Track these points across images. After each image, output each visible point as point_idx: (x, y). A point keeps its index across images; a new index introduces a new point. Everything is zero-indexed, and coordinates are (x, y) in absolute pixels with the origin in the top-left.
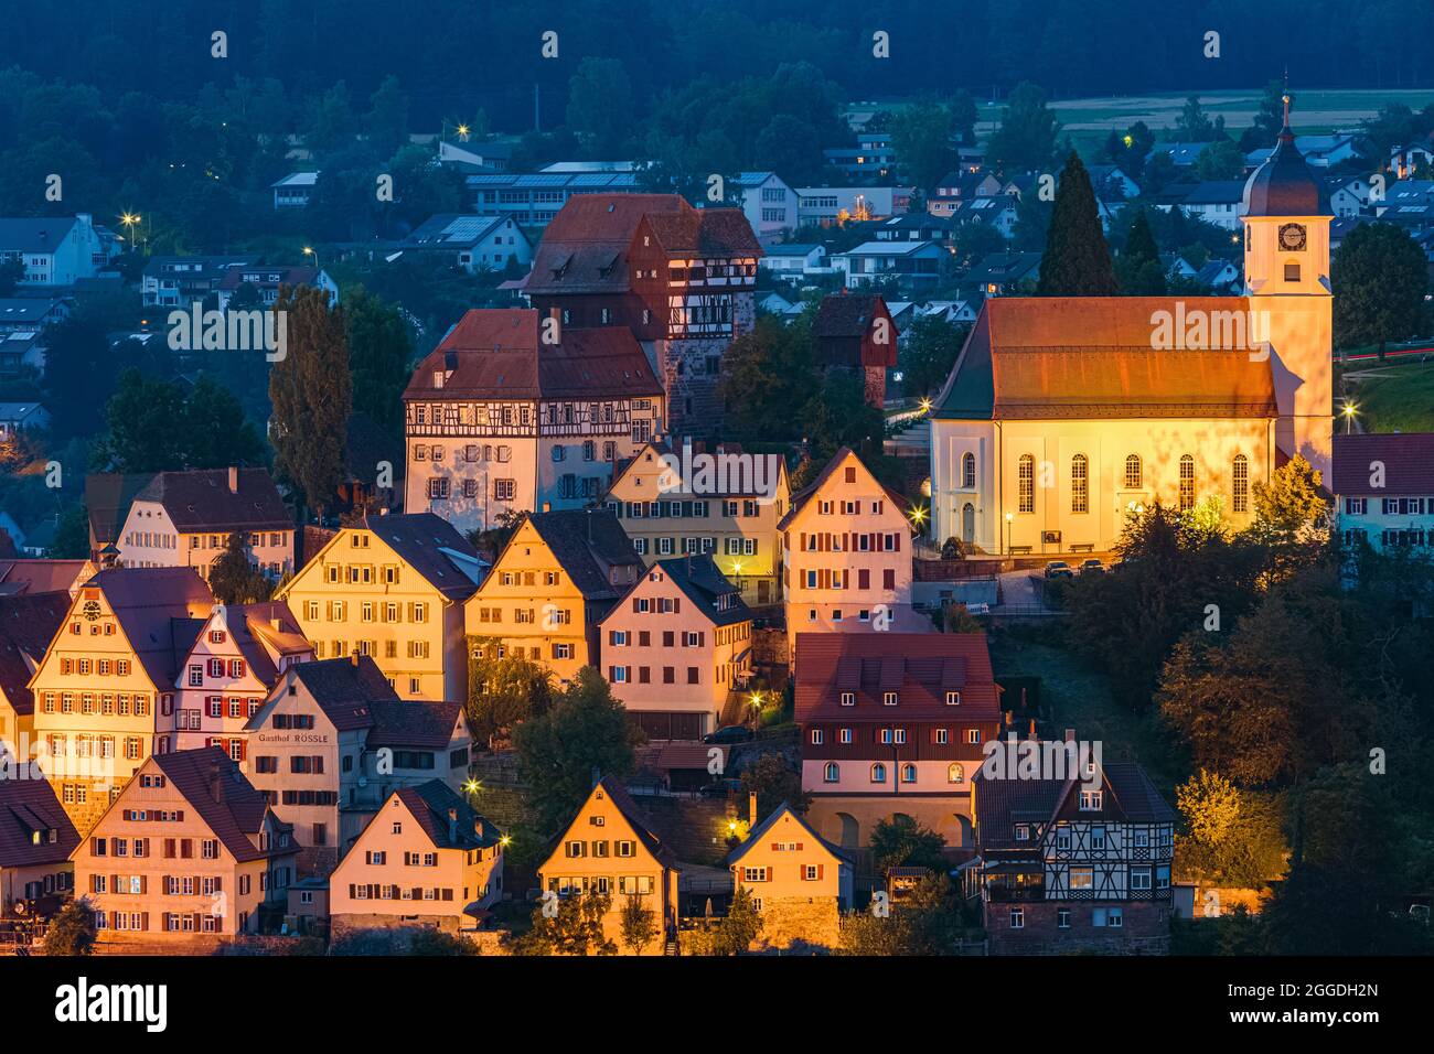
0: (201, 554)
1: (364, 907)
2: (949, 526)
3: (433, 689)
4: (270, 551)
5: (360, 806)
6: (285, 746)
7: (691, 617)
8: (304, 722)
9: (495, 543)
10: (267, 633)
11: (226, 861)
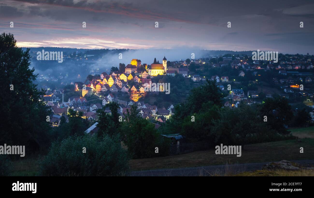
0: (116, 75)
1: (123, 91)
2: (149, 74)
3: (126, 81)
4: (119, 75)
5: (123, 86)
6: (120, 83)
7: (138, 78)
8: (120, 82)
9: (129, 75)
10: (119, 78)
11: (117, 89)
